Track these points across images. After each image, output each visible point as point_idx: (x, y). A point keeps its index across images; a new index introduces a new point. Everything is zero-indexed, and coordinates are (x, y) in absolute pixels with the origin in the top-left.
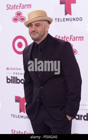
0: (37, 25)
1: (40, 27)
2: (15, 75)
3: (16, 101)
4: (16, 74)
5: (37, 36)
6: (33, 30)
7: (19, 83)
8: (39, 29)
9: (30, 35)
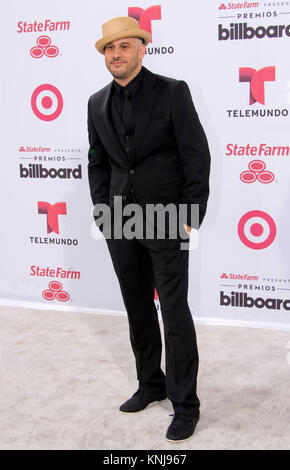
0: (124, 47)
1: (130, 50)
2: (38, 162)
3: (41, 211)
4: (40, 159)
5: (122, 69)
6: (116, 56)
7: (45, 177)
8: (128, 55)
9: (109, 68)
